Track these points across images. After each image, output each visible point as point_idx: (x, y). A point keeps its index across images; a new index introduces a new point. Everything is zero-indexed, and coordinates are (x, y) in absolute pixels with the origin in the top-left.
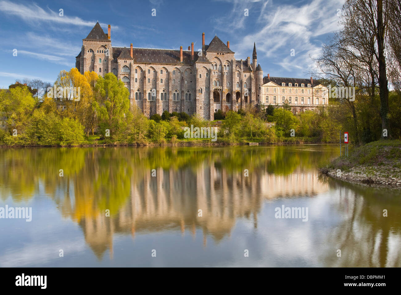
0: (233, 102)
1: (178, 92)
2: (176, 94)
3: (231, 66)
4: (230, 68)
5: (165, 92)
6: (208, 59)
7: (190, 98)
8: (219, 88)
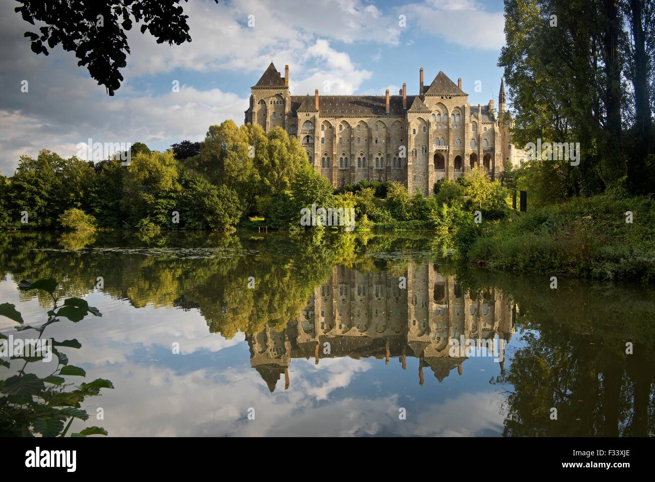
0: (466, 169)
1: (382, 156)
2: (379, 159)
3: (462, 114)
4: (461, 119)
5: (363, 157)
6: (427, 106)
7: (400, 165)
8: (444, 148)
